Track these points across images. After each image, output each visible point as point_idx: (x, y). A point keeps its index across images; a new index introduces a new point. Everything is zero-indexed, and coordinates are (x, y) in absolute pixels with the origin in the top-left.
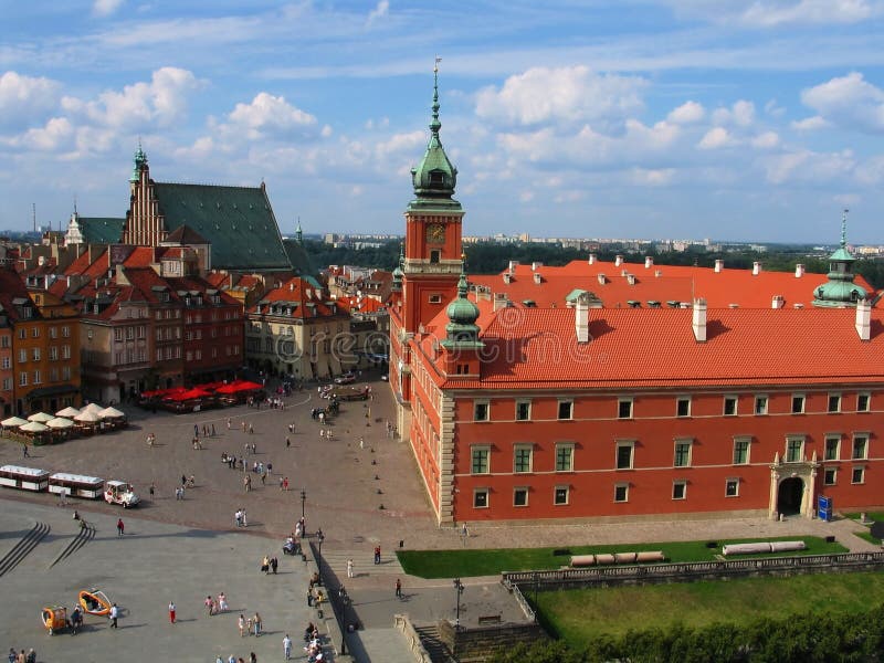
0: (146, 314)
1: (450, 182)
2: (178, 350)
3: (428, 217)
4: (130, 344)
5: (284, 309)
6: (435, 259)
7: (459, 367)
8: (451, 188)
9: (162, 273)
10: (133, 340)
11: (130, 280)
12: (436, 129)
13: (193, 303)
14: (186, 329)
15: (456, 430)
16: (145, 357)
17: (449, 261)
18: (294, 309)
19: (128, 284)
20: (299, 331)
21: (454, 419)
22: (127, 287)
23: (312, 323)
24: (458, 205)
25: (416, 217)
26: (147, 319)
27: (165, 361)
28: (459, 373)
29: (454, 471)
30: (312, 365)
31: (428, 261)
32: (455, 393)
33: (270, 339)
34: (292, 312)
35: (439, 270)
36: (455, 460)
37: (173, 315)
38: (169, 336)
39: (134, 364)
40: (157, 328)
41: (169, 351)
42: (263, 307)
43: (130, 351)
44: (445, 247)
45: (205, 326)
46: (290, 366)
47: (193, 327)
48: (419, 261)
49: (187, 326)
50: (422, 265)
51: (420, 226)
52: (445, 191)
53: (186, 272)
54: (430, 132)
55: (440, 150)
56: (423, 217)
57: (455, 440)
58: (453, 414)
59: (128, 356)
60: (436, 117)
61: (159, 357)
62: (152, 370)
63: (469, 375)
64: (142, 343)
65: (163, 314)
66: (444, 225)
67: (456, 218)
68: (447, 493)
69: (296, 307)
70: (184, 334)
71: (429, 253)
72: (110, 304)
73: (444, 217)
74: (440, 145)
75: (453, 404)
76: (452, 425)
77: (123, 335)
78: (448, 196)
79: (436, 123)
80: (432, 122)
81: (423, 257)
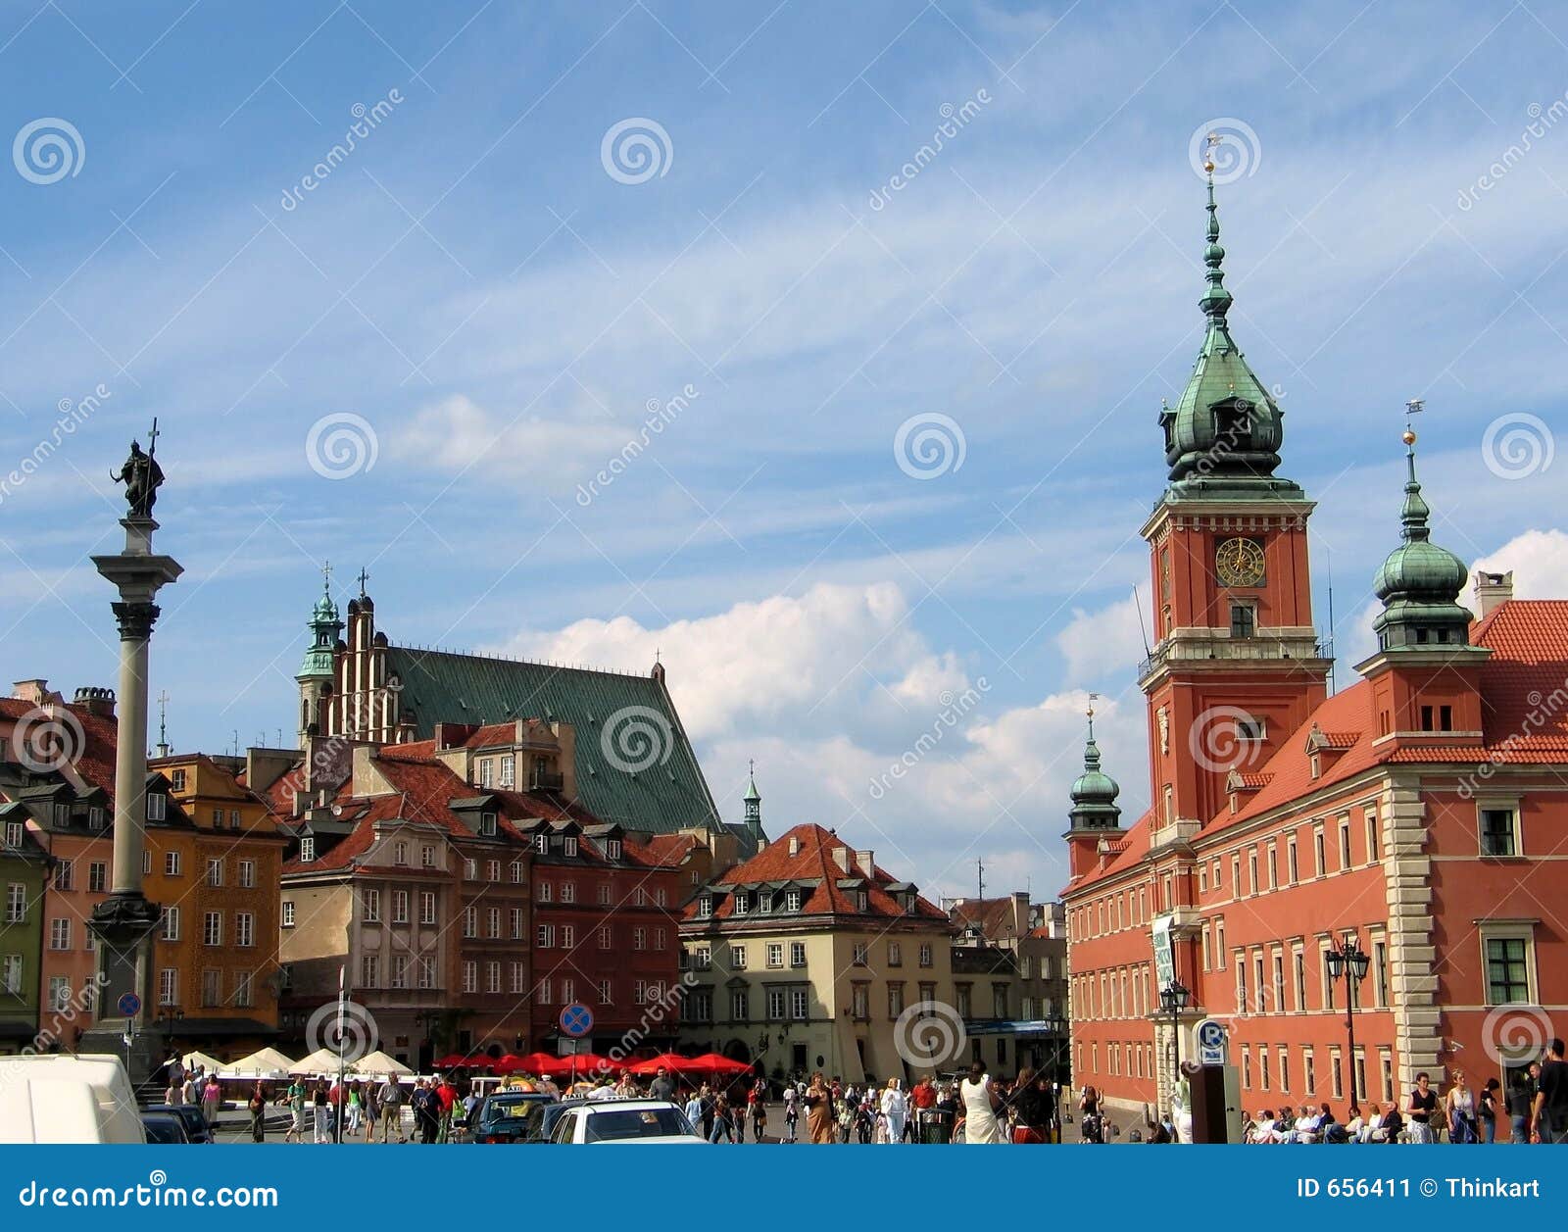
0: (441, 861)
1: (1265, 431)
2: (518, 973)
3: (1219, 519)
4: (400, 939)
5: (779, 898)
6: (1242, 625)
7: (1427, 711)
8: (1272, 445)
9: (470, 774)
10: (407, 927)
11: (395, 783)
12: (1218, 307)
13: (556, 851)
14: (539, 914)
15: (1433, 879)
16: (436, 976)
17: (1280, 631)
18: (807, 894)
19: (390, 791)
20: (821, 951)
21: (1428, 848)
22: (386, 798)
23: (857, 930)
24: (1293, 488)
25: (1188, 519)
26: (445, 874)
27: (483, 996)
28: (1427, 727)
29: (1440, 996)
30: (861, 1045)
31: (1223, 632)
32: (1424, 780)
33: (740, 984)
34: (802, 903)
35: (1255, 654)
36: (1438, 965)
37: (507, 871)
38: (496, 931)
39: (406, 994)
40: (466, 900)
41: (494, 969)
42: (718, 900)
43: (398, 956)
44: (1267, 596)
45: (585, 913)
46: (800, 1053)
47: (556, 911)
48: (1202, 631)
49: (542, 906)
50: (1212, 641)
51: (1198, 540)
52: (1260, 456)
53: (529, 779)
54: (1204, 319)
55: (1232, 356)
56: (1205, 519)
57: (1434, 907)
58: (1421, 835)
59: (393, 974)
60: (1217, 278)
61: (471, 985)
62: (453, 1016)
63: (1453, 733)
64: (430, 940)
65: (482, 868)
66: (1261, 539)
67: (1291, 519)
68: (1424, 1058)
69: (813, 890)
70: (533, 931)
71: (1227, 610)
72: (347, 835)
73: (1259, 519)
74: (1232, 348)
75: (1419, 809)
76: (1422, 865)
77: (383, 911)
78: (1267, 467)
79: (1218, 293)
80: (1207, 291)
81: (1213, 620)
